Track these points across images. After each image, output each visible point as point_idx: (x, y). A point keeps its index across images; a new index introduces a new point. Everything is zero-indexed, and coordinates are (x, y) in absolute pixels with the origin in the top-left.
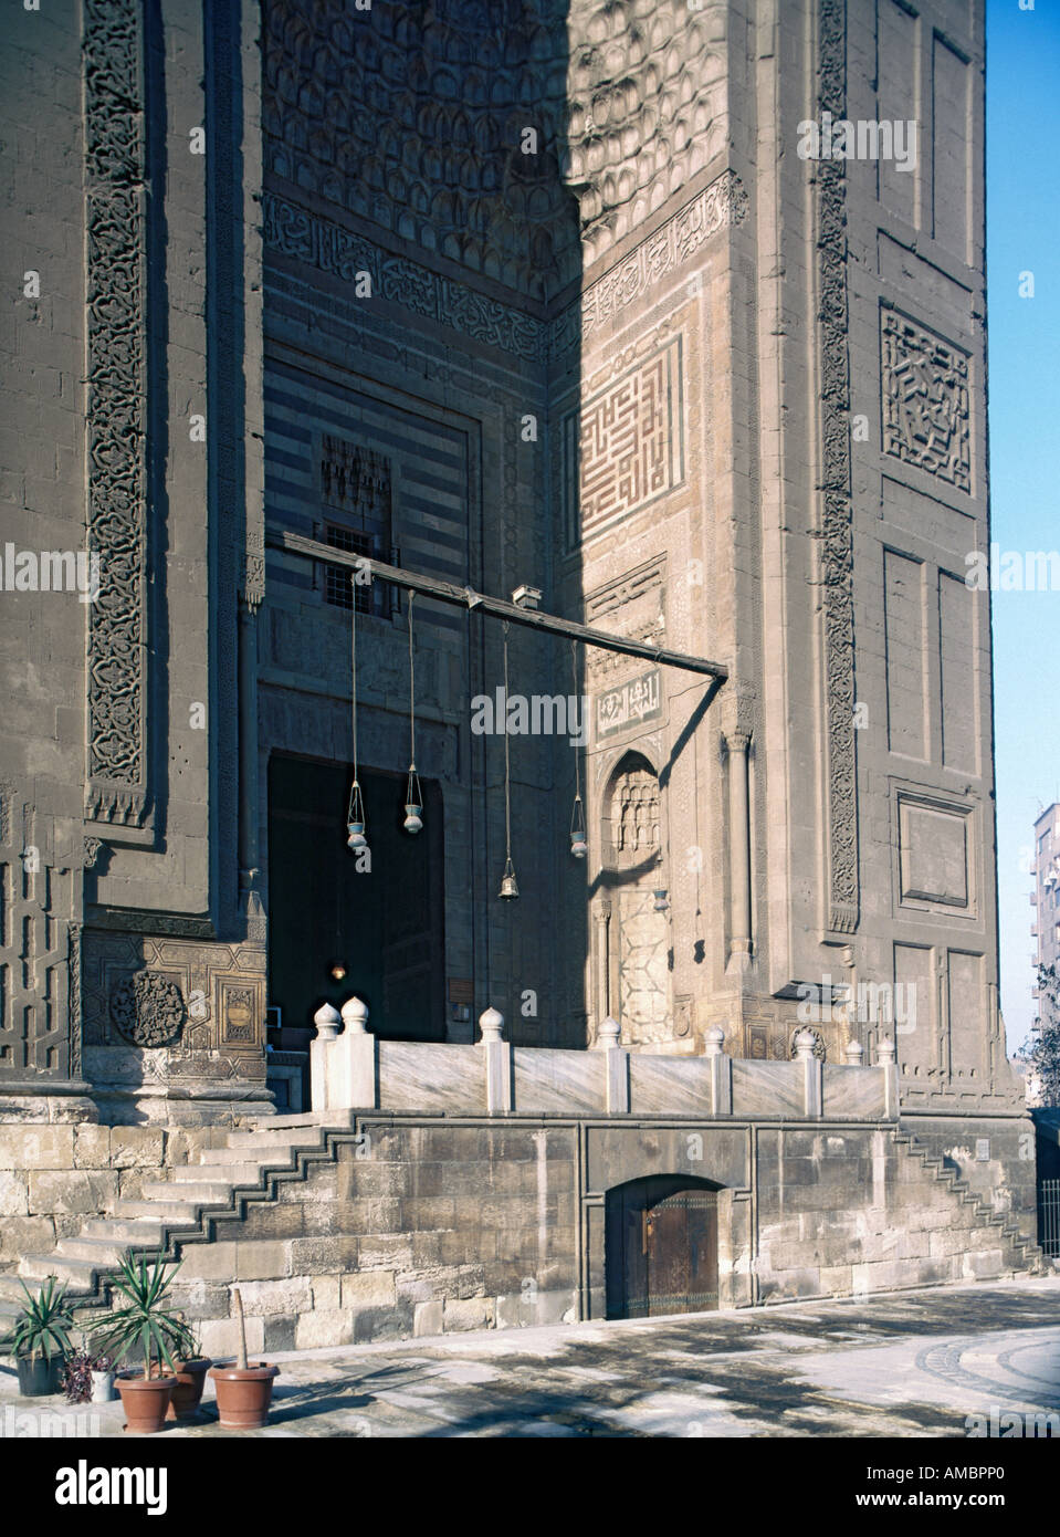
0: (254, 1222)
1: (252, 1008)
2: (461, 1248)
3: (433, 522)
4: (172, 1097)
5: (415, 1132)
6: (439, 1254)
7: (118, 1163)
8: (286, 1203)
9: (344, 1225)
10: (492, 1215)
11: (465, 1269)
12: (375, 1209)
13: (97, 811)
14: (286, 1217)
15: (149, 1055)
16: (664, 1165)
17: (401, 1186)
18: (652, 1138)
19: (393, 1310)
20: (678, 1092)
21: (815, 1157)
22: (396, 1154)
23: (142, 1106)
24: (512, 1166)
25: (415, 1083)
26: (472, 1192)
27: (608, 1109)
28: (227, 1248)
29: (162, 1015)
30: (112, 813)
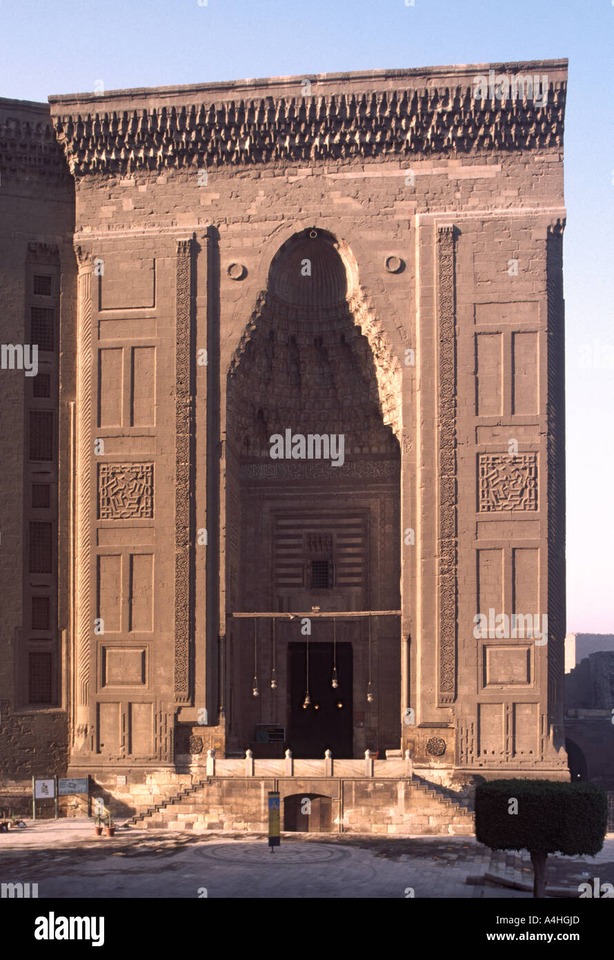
0: (183, 801)
1: (221, 743)
2: (237, 809)
3: (350, 550)
4: (199, 766)
5: (224, 781)
6: (231, 811)
7: (180, 783)
8: (191, 797)
9: (205, 802)
10: (246, 802)
11: (238, 815)
12: (214, 799)
13: (177, 700)
14: (191, 800)
15: (194, 756)
16: (305, 791)
17: (220, 794)
18: (302, 783)
19: (217, 823)
20: (313, 770)
21: (369, 790)
22: (220, 786)
23: (191, 769)
24: (253, 790)
25: (225, 769)
26: (241, 796)
27: (286, 775)
28: (177, 806)
29: (197, 746)
30: (180, 700)
